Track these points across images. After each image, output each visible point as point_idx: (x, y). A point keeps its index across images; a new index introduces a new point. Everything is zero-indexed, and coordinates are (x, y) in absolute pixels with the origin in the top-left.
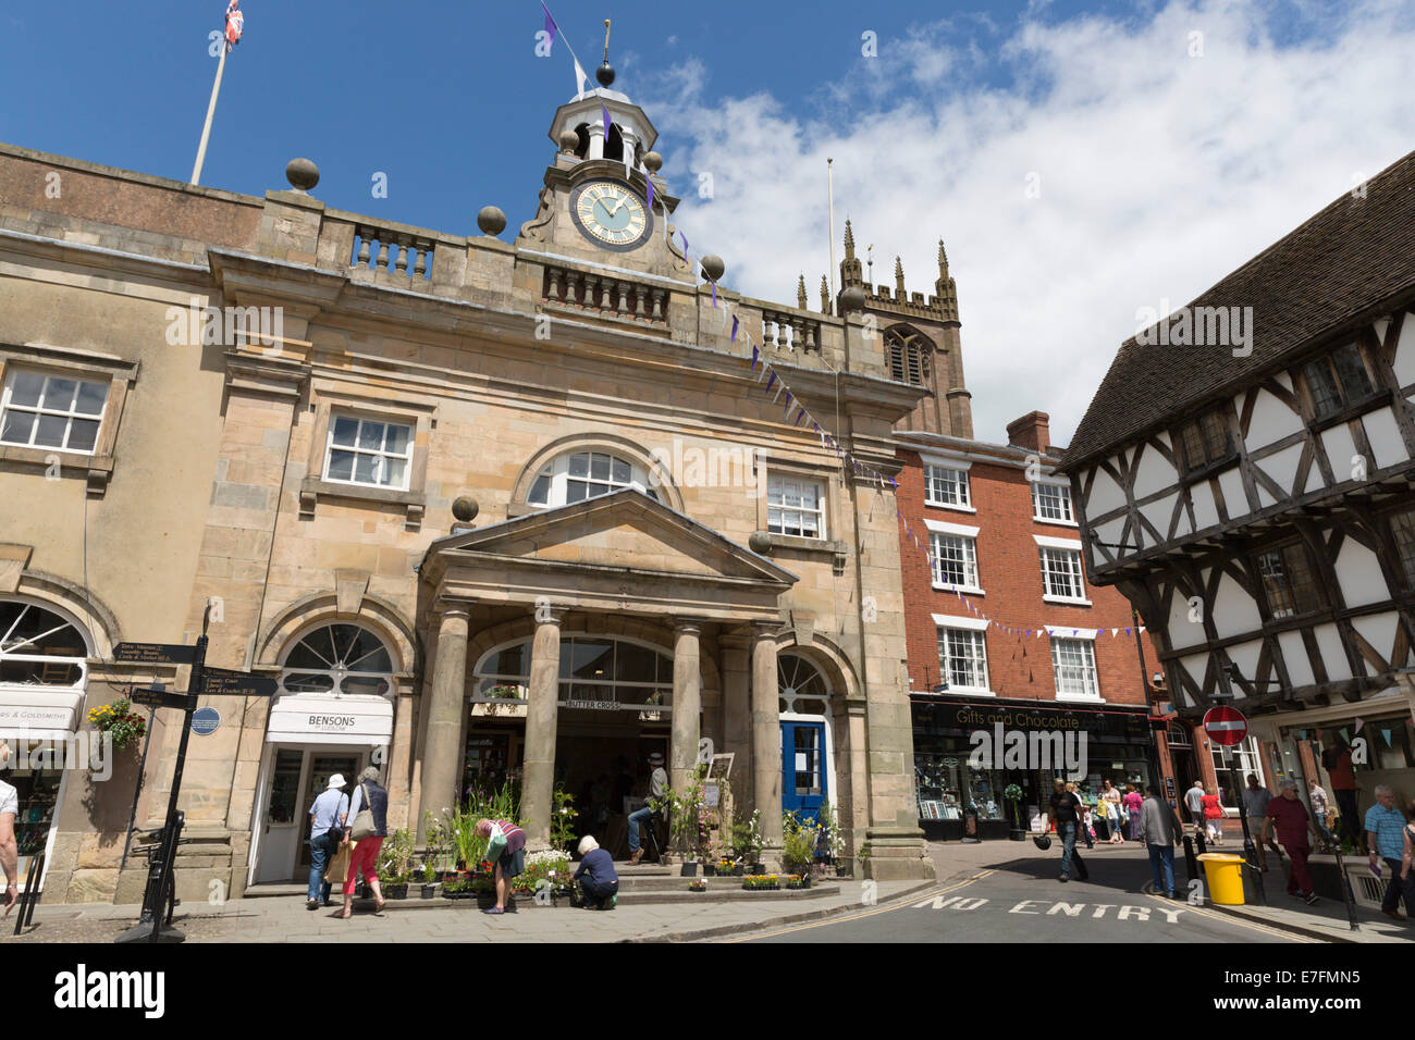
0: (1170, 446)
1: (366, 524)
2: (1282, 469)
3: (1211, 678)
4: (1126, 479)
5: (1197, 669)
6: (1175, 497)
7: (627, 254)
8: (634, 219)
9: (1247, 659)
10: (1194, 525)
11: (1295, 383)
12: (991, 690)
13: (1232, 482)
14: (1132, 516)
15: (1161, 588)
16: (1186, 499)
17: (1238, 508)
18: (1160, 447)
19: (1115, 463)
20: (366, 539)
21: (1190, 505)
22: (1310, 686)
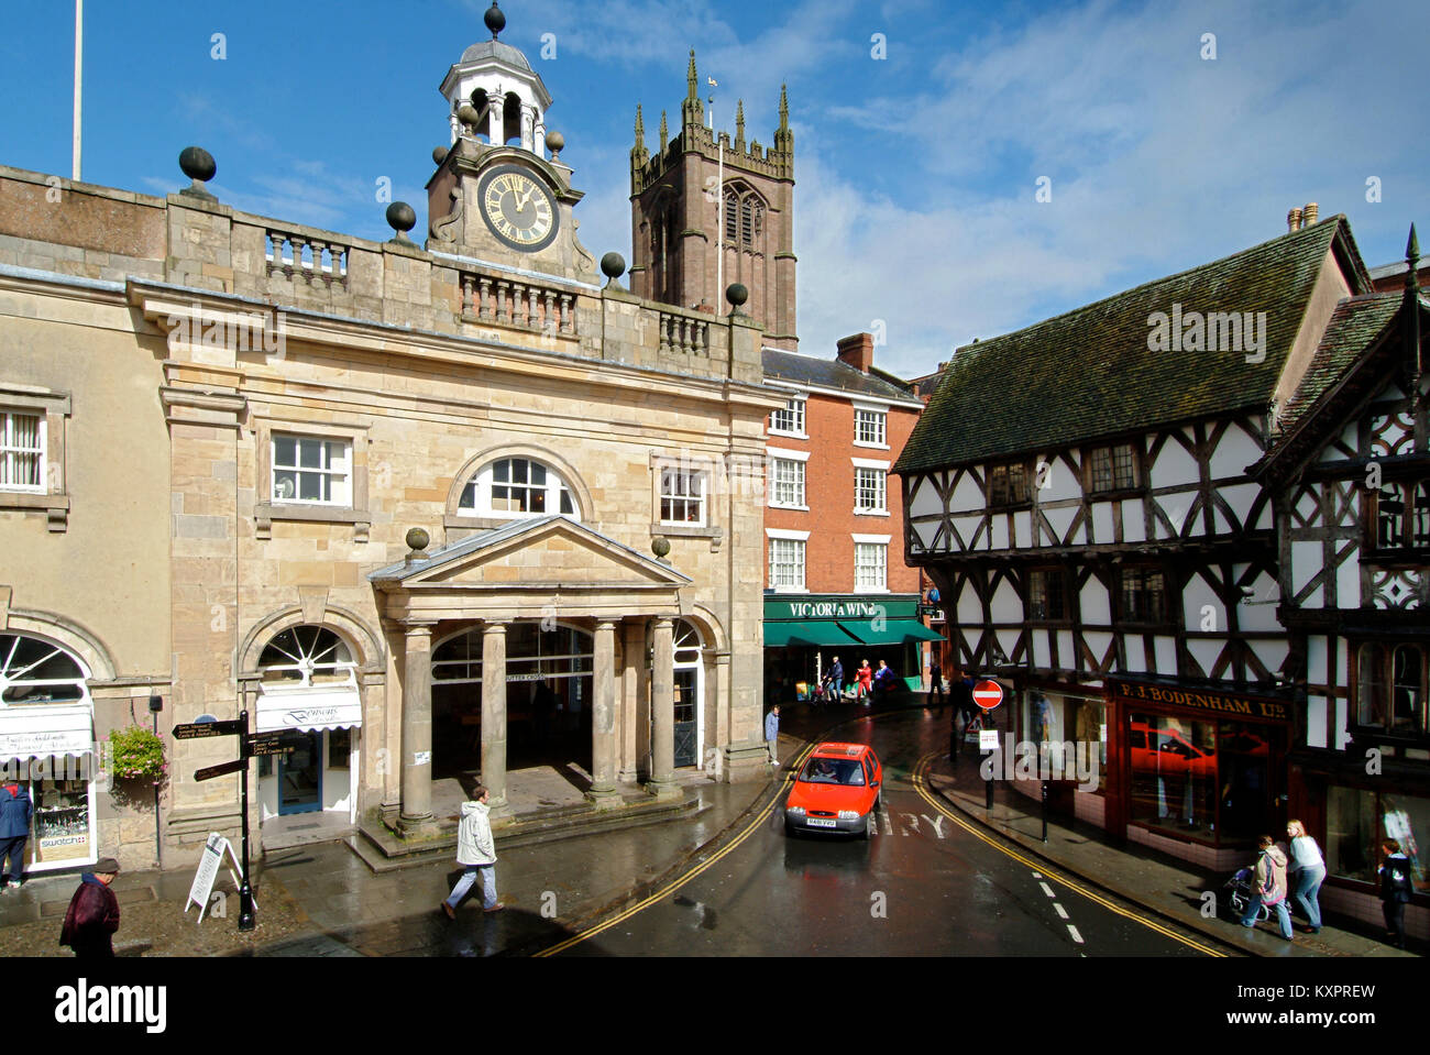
0: (983, 479)
1: (319, 542)
2: (1061, 521)
3: (982, 647)
4: (946, 493)
5: (973, 639)
6: (981, 518)
7: (536, 255)
8: (540, 215)
9: (1008, 641)
10: (990, 545)
11: (1083, 460)
12: (806, 588)
13: (1023, 519)
14: (946, 522)
15: (957, 575)
16: (988, 522)
17: (1024, 541)
18: (976, 477)
19: (939, 477)
20: (321, 556)
21: (990, 529)
22: (1046, 669)
